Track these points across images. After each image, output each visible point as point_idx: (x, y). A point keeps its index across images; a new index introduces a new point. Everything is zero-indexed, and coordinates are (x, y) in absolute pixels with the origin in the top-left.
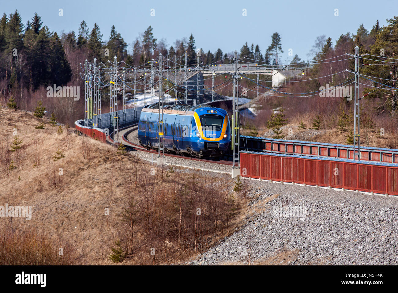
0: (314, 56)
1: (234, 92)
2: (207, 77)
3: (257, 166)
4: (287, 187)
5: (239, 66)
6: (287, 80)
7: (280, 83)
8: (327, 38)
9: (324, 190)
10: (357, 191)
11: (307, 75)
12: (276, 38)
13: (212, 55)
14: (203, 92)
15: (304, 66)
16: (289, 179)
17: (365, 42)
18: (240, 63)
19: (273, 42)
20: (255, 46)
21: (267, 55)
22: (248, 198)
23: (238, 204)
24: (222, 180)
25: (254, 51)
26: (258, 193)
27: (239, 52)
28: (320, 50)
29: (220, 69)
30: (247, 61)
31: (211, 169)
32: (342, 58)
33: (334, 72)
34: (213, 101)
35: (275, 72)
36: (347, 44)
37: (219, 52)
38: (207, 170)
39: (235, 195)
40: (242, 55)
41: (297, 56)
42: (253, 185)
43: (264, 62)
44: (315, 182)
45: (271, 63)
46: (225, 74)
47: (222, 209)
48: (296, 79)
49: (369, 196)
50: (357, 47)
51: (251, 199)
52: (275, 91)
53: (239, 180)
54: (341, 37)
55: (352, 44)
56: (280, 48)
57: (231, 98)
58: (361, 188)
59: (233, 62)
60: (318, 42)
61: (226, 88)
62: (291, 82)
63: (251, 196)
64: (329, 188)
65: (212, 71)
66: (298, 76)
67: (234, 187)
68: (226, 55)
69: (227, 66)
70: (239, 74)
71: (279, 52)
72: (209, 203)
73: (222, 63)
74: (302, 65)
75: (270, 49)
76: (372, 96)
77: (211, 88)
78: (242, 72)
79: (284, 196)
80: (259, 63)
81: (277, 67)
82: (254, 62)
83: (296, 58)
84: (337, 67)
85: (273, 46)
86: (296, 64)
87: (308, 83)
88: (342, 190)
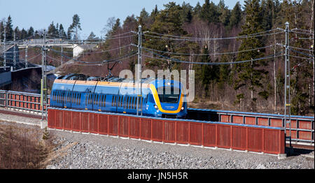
0: (106, 33)
1: (43, 61)
2: (21, 49)
3: (61, 119)
4: (85, 136)
5: (47, 40)
6: (84, 52)
7: (79, 54)
8: (116, 19)
9: (114, 139)
10: (139, 140)
11: (101, 48)
12: (76, 19)
13: (26, 32)
14: (19, 60)
15: (98, 41)
16: (86, 130)
17: (147, 22)
18: (47, 38)
19: (74, 22)
20: (59, 25)
21: (69, 32)
22: (54, 145)
23: (46, 149)
24: (33, 130)
25: (59, 29)
26: (61, 141)
27: (47, 30)
28: (110, 29)
29: (33, 43)
30: (52, 37)
31: (24, 121)
32: (128, 34)
33: (121, 45)
34: (27, 68)
35: (75, 45)
36: (132, 24)
37: (31, 29)
38: (21, 123)
39: (43, 142)
40: (49, 32)
41: (92, 33)
42: (57, 134)
43: (67, 37)
44: (107, 132)
45: (72, 38)
46: (36, 47)
47: (33, 153)
48: (92, 51)
49: (149, 143)
50: (140, 26)
51: (56, 146)
52: (75, 61)
53: (46, 131)
54: (128, 18)
55: (137, 24)
56: (79, 27)
57: (40, 66)
58: (143, 137)
59: (42, 37)
60: (109, 22)
61: (37, 58)
62: (87, 54)
63: (56, 143)
64: (118, 137)
65: (25, 45)
66: (93, 49)
67: (42, 136)
68: (37, 32)
69: (38, 40)
70: (47, 47)
71: (78, 29)
72: (23, 149)
73: (33, 38)
74: (97, 40)
75: (72, 27)
76: (152, 64)
77: (24, 58)
78: (49, 45)
79: (82, 143)
80: (62, 38)
81: (77, 41)
82: (58, 37)
83: (92, 34)
84: (125, 41)
85: (73, 24)
86: (92, 39)
87: (101, 54)
88: (128, 138)
